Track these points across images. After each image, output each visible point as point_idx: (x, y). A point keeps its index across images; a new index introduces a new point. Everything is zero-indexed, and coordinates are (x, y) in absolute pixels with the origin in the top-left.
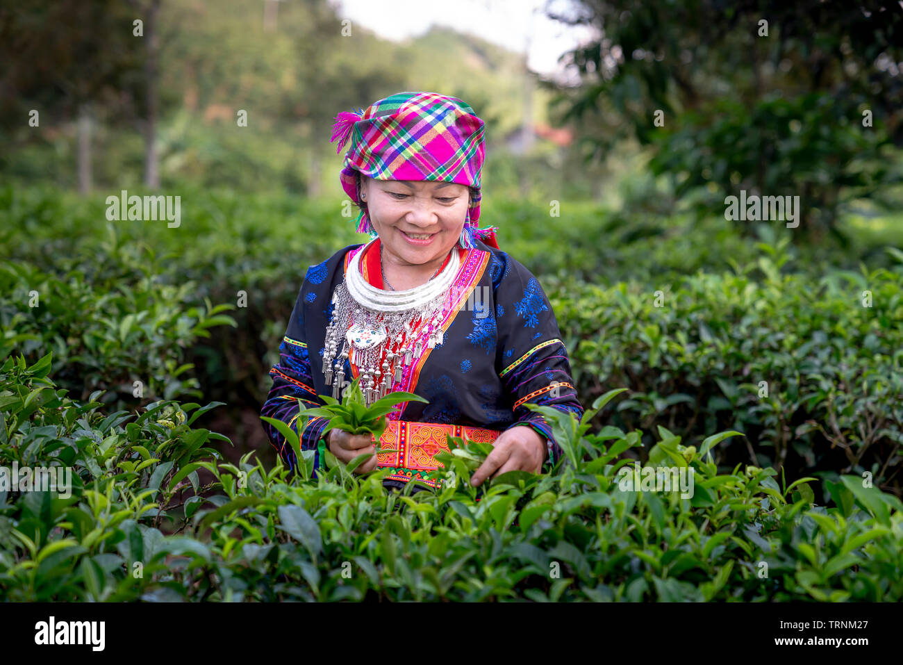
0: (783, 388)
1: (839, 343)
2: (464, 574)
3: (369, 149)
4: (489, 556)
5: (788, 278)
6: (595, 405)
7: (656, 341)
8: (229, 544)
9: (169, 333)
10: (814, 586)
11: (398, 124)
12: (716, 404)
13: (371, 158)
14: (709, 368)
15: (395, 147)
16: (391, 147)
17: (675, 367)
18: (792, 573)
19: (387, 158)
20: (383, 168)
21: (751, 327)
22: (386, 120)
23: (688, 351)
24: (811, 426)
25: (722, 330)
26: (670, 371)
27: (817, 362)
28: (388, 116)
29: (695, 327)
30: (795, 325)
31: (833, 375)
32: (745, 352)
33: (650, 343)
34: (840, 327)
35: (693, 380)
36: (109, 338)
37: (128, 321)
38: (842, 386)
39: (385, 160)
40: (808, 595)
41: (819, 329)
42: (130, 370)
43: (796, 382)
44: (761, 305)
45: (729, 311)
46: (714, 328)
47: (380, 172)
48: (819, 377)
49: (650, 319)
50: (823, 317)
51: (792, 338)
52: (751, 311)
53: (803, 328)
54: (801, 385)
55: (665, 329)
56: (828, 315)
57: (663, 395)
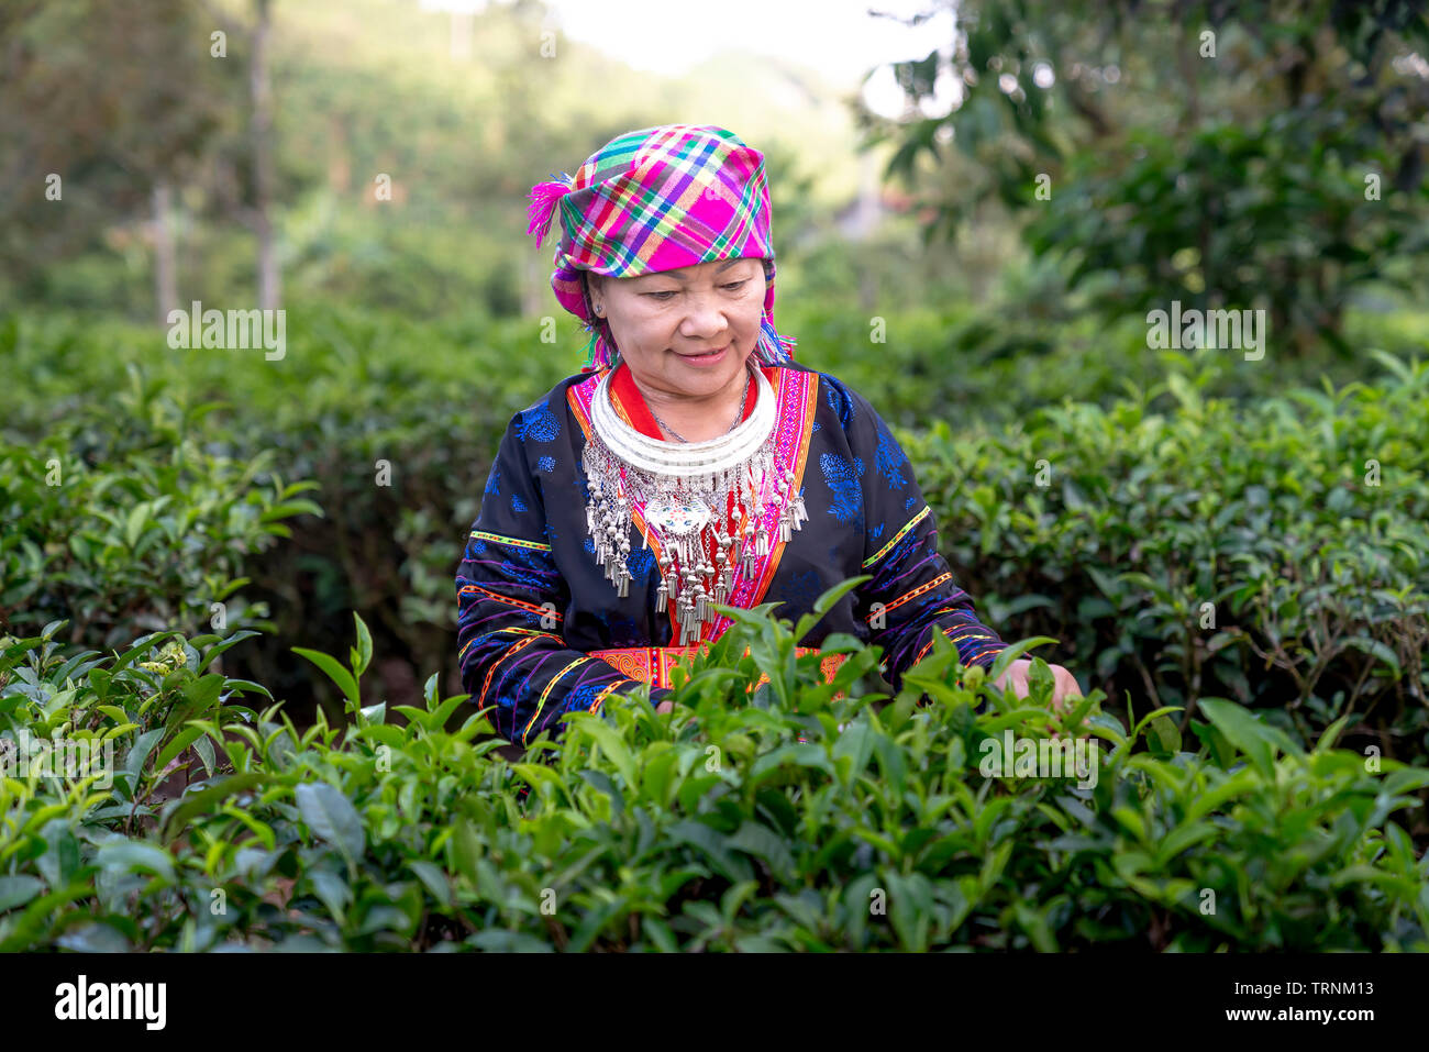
0: (1192, 578)
1: (1289, 504)
2: (585, 882)
3: (599, 233)
4: (634, 851)
5: (1213, 405)
6: (818, 607)
7: (992, 512)
8: (215, 850)
9: (215, 532)
10: (1142, 874)
11: (638, 185)
12: (1090, 609)
13: (604, 246)
14: (1076, 550)
15: (642, 221)
16: (636, 223)
17: (1023, 552)
18: (1107, 857)
19: (632, 241)
20: (630, 258)
21: (1147, 484)
22: (619, 183)
23: (1043, 526)
24: (1232, 635)
25: (1098, 490)
26: (1016, 559)
27: (1247, 534)
28: (621, 176)
29: (1056, 488)
30: (1221, 479)
31: (1273, 554)
32: (1135, 525)
33: (983, 515)
34: (1291, 479)
35: (1052, 572)
36: (112, 541)
37: (141, 513)
38: (1287, 572)
39: (629, 246)
40: (1130, 889)
41: (1260, 482)
42: (148, 591)
43: (1210, 567)
44: (1168, 448)
45: (1113, 460)
46: (1087, 487)
47: (625, 265)
48: (1250, 558)
49: (985, 479)
50: (1266, 464)
51: (1213, 498)
52: (1149, 459)
53: (1232, 483)
54: (1219, 571)
55: (1010, 493)
56: (1274, 460)
57: (1007, 598)
